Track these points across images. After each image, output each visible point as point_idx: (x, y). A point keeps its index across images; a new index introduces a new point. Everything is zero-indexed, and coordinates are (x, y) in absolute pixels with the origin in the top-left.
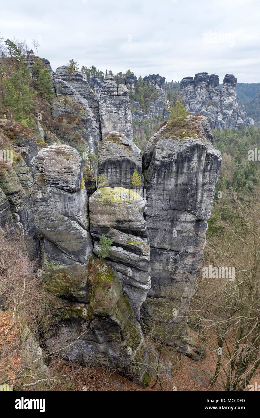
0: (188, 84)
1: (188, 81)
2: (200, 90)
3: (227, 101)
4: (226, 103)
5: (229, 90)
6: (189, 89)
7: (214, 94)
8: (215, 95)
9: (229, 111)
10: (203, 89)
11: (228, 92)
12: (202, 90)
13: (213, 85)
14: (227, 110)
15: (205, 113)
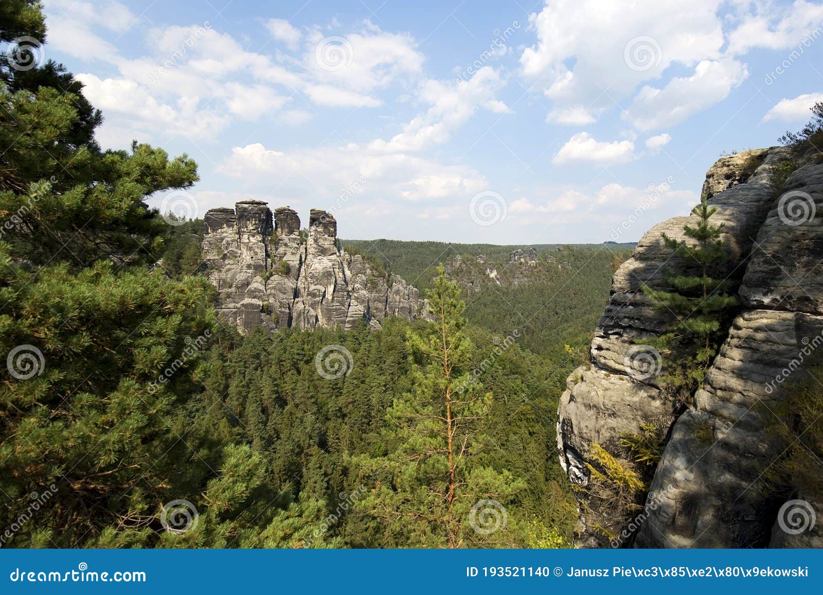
0: (222, 224)
1: (220, 217)
2: (248, 238)
3: (317, 265)
4: (316, 269)
5: (321, 242)
6: (225, 234)
7: (287, 249)
8: (289, 251)
9: (326, 286)
10: (253, 236)
11: (319, 246)
12: (251, 238)
13: (286, 230)
14: (321, 284)
15: (260, 291)
